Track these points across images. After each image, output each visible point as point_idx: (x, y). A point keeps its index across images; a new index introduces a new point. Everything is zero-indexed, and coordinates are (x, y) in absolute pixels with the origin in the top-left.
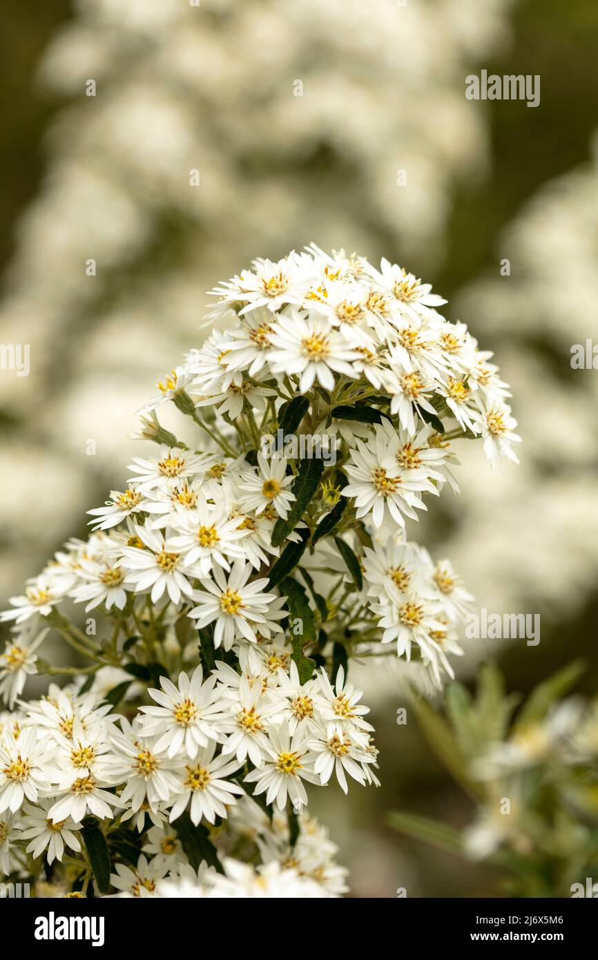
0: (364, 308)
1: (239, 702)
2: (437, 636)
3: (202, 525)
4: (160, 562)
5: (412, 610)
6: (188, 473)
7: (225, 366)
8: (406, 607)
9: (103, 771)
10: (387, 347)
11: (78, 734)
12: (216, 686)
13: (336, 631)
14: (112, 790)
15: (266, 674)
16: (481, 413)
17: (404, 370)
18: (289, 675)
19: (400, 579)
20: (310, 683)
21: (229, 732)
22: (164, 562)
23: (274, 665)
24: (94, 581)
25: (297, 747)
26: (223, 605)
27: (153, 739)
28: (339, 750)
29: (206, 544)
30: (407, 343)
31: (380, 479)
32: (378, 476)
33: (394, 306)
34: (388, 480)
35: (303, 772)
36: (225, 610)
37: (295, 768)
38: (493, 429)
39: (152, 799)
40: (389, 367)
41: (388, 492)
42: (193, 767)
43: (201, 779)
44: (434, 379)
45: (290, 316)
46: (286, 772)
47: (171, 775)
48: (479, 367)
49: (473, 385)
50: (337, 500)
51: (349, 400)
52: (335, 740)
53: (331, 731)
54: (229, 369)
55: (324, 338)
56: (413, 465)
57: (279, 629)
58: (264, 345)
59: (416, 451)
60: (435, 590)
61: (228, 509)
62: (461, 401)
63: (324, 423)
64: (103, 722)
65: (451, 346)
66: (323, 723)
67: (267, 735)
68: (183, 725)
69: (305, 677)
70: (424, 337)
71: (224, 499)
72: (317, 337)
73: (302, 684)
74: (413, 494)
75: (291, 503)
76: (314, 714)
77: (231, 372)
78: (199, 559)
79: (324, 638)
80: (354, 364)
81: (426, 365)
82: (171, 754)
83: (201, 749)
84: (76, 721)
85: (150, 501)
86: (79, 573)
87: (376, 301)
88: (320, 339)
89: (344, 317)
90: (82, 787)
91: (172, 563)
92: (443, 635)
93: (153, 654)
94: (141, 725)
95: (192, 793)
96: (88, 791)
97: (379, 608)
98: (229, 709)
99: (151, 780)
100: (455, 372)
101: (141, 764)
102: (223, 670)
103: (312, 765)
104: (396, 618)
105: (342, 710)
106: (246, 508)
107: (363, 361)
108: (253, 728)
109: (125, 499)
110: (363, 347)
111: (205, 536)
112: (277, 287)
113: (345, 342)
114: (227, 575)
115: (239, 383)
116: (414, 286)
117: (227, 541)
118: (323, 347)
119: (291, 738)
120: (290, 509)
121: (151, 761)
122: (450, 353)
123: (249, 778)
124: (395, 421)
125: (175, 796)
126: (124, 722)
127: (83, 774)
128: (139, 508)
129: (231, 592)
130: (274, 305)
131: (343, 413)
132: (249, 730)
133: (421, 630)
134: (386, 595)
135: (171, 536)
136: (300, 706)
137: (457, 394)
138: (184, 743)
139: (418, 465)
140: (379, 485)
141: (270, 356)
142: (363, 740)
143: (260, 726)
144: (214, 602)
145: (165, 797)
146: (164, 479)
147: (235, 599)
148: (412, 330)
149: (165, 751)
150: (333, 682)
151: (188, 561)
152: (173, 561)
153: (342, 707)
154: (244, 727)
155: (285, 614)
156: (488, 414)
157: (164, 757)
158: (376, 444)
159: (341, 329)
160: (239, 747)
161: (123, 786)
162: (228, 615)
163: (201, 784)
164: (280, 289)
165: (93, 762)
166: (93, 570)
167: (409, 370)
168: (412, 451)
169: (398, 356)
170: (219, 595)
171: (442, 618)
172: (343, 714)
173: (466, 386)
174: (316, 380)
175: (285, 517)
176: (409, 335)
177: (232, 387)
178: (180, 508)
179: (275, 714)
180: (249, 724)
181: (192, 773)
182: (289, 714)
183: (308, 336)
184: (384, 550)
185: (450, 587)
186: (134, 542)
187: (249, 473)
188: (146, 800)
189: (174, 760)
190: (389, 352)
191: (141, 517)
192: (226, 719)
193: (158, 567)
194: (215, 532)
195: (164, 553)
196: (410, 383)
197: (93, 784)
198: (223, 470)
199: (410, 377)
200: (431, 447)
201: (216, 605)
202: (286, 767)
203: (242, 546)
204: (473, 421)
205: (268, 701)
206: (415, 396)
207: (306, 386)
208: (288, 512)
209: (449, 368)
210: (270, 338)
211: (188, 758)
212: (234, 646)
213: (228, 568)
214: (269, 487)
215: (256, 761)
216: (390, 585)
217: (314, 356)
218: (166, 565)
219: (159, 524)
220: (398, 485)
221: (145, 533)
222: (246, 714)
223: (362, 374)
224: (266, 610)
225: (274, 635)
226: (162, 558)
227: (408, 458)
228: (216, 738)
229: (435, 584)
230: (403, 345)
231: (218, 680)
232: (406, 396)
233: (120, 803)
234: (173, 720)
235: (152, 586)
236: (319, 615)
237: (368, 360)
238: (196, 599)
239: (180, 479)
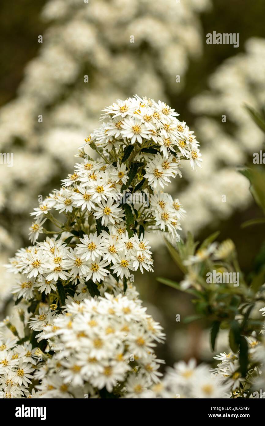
0: (152, 117)
1: (109, 243)
2: (174, 224)
3: (98, 186)
4: (85, 198)
5: (165, 216)
6: (94, 169)
7: (107, 135)
8: (164, 214)
9: (64, 265)
10: (160, 130)
11: (56, 253)
12: (101, 238)
13: (140, 222)
14: (67, 271)
15: (118, 234)
16: (190, 151)
17: (165, 137)
18: (125, 235)
19: (162, 205)
20: (132, 238)
21: (105, 253)
22: (86, 197)
23: (120, 232)
24: (62, 203)
25: (127, 258)
26: (105, 212)
27: (81, 255)
28: (141, 260)
29: (100, 192)
30: (166, 128)
31: (156, 172)
32: (155, 171)
33: (162, 116)
34: (159, 173)
35: (129, 266)
36: (105, 213)
37: (127, 265)
38: (193, 157)
39: (80, 274)
40: (160, 136)
41: (159, 177)
42: (94, 264)
43: (96, 268)
44: (174, 140)
45: (128, 119)
46: (123, 266)
47: (86, 266)
48: (190, 136)
49: (187, 142)
50: (142, 179)
51: (146, 146)
52: (140, 256)
53: (139, 254)
54: (108, 135)
55: (139, 127)
56: (167, 168)
57: (122, 220)
58: (120, 128)
59: (168, 163)
60: (173, 209)
61: (107, 181)
62: (183, 148)
63: (138, 154)
64: (64, 249)
65: (181, 129)
66: (136, 251)
67: (118, 254)
68: (91, 250)
69: (130, 236)
70: (172, 126)
71: (106, 178)
72: (137, 126)
73: (129, 238)
74: (167, 177)
75: (127, 179)
76: (133, 248)
77: (109, 136)
78: (97, 197)
79: (136, 224)
80: (149, 135)
81: (172, 136)
82: (87, 259)
83: (96, 258)
84: (56, 248)
85: (82, 178)
86: (57, 200)
87: (156, 115)
88: (138, 127)
89: (146, 120)
90: (57, 270)
91: (88, 198)
92: (176, 224)
93: (80, 228)
94: (77, 250)
95: (93, 272)
96: (59, 271)
97: (155, 214)
98: (106, 246)
99: (80, 268)
100: (182, 138)
101: (77, 263)
102: (104, 233)
103: (132, 264)
104: (160, 217)
105: (143, 247)
106: (113, 181)
107: (152, 134)
108: (113, 252)
109: (73, 177)
110: (152, 130)
111: (99, 189)
112: (124, 109)
113: (146, 128)
114: (106, 202)
115: (111, 140)
116: (169, 109)
117: (106, 191)
118: (139, 129)
119: (125, 255)
120: (127, 181)
121: (80, 262)
122: (180, 132)
123: (111, 268)
124: (162, 154)
125: (88, 273)
126: (71, 249)
127: (58, 265)
128: (78, 180)
129: (107, 208)
130: (123, 115)
131: (145, 150)
132: (112, 252)
133: (168, 222)
134: (157, 210)
135: (88, 189)
136: (129, 245)
137: (182, 145)
138: (91, 256)
139: (169, 168)
140: (156, 174)
141: (122, 132)
142: (149, 257)
143: (115, 251)
144: (102, 211)
145: (84, 273)
146: (86, 171)
147: (108, 210)
148: (168, 124)
149: (85, 259)
150: (139, 238)
151: (94, 197)
152: (89, 197)
153: (142, 246)
154: (110, 252)
155: (124, 215)
156: (192, 152)
157: (85, 260)
158: (155, 161)
159: (145, 123)
160: (109, 258)
161: (70, 270)
162: (106, 215)
163: (96, 270)
164: (125, 110)
165: (61, 262)
166: (61, 200)
167: (167, 137)
168: (167, 163)
169: (163, 133)
170: (104, 209)
171: (175, 218)
172: (142, 248)
173: (185, 143)
174: (136, 140)
175: (125, 184)
176: (167, 126)
177: (109, 141)
178: (91, 180)
179: (121, 248)
180: (112, 251)
181: (93, 266)
182: (125, 248)
183: (134, 126)
184: (157, 195)
185: (178, 208)
186: (76, 191)
187: (114, 169)
188: (78, 275)
189: (87, 262)
190: (160, 131)
191: (79, 183)
192: (105, 249)
193: (84, 199)
194: (102, 188)
195: (86, 195)
196: (167, 142)
197: (61, 269)
198: (105, 168)
199: (167, 139)
200: (173, 162)
201: (102, 212)
202: (123, 265)
203: (111, 193)
204: (187, 154)
205: (118, 243)
206: (168, 146)
207: (133, 142)
208: (126, 182)
209: (179, 137)
210: (122, 126)
211: (92, 261)
212: (108, 225)
213: (106, 200)
214: (120, 174)
215: (114, 262)
216: (159, 207)
217: (136, 132)
218: (87, 198)
219: (84, 185)
220: (162, 174)
221: (80, 188)
222: (111, 247)
223: (151, 138)
224: (118, 214)
225: (121, 222)
226: (85, 196)
227: (165, 166)
228: (101, 255)
229: (173, 207)
230: (165, 129)
231: (102, 236)
232: (165, 146)
233: (69, 275)
234: (88, 249)
235: (82, 205)
236: (135, 216)
237: (153, 134)
238: (96, 210)
239: (91, 171)
